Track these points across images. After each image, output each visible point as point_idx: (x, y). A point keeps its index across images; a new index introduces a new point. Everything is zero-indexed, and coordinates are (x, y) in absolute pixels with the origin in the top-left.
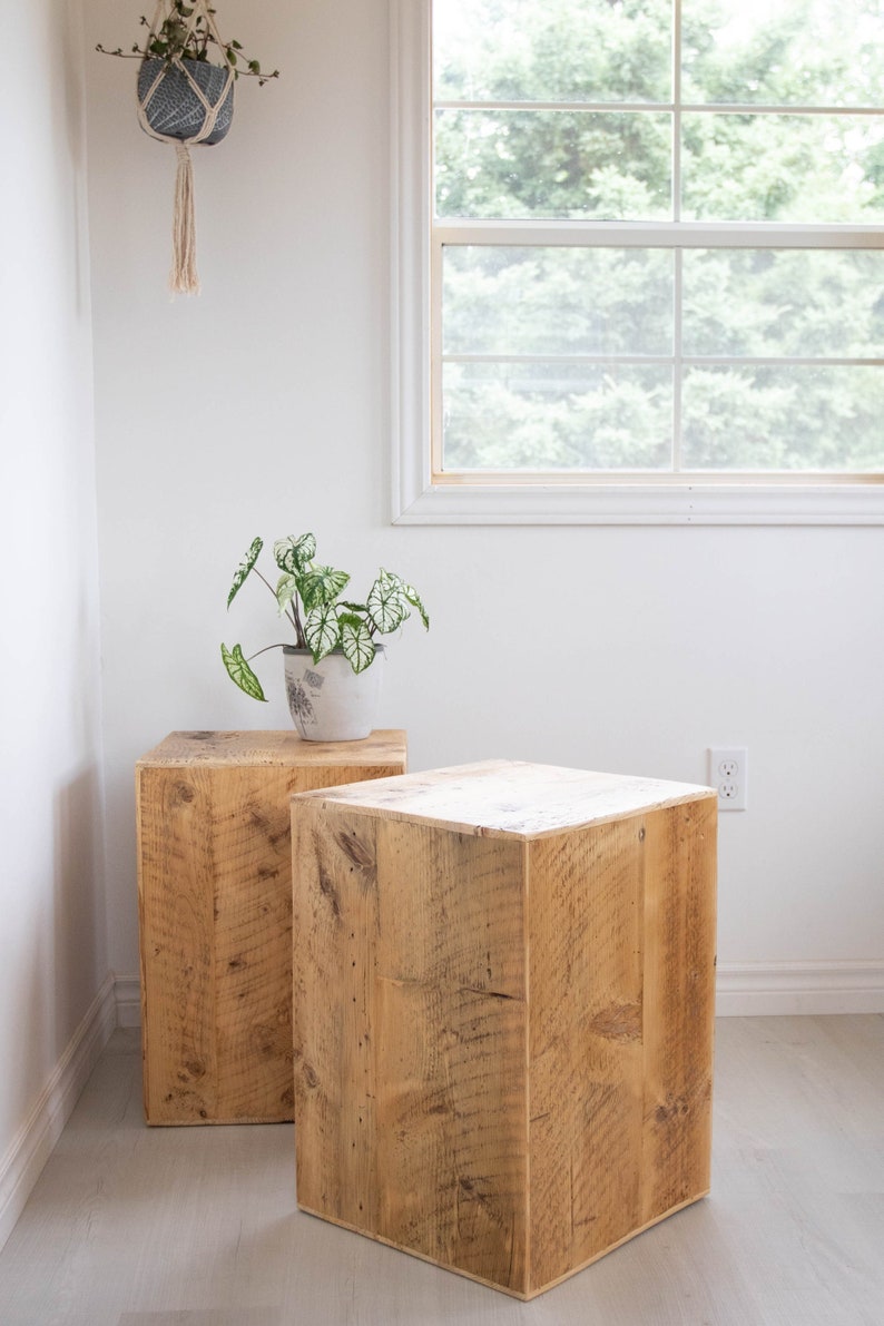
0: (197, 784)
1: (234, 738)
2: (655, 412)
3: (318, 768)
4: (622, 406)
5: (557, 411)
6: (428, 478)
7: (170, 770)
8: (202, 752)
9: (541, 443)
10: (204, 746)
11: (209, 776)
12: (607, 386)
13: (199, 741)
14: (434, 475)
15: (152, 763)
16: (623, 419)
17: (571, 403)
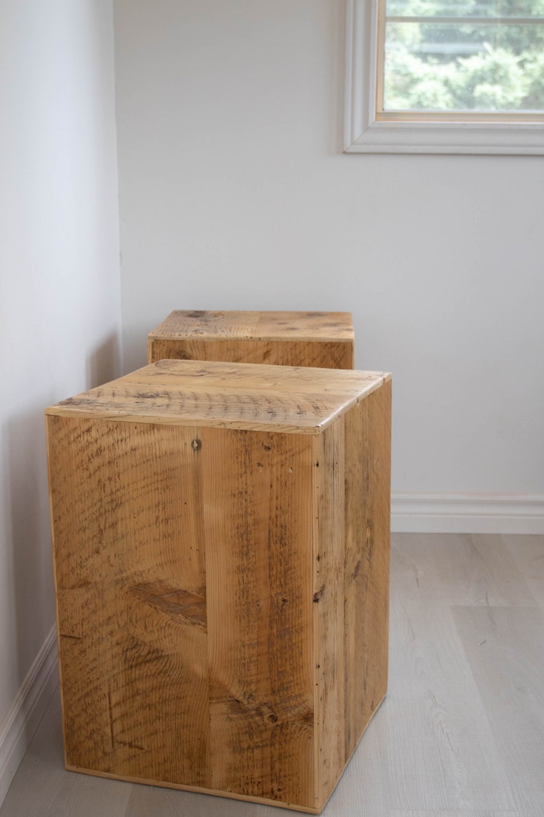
0: (194, 352)
1: (221, 317)
2: (521, 72)
3: (287, 342)
4: (496, 68)
5: (448, 71)
6: (372, 116)
7: (174, 341)
8: (198, 328)
9: (435, 95)
10: (198, 323)
11: (204, 347)
12: (486, 52)
13: (194, 319)
14: (377, 113)
15: (161, 336)
16: (497, 77)
17: (458, 65)
